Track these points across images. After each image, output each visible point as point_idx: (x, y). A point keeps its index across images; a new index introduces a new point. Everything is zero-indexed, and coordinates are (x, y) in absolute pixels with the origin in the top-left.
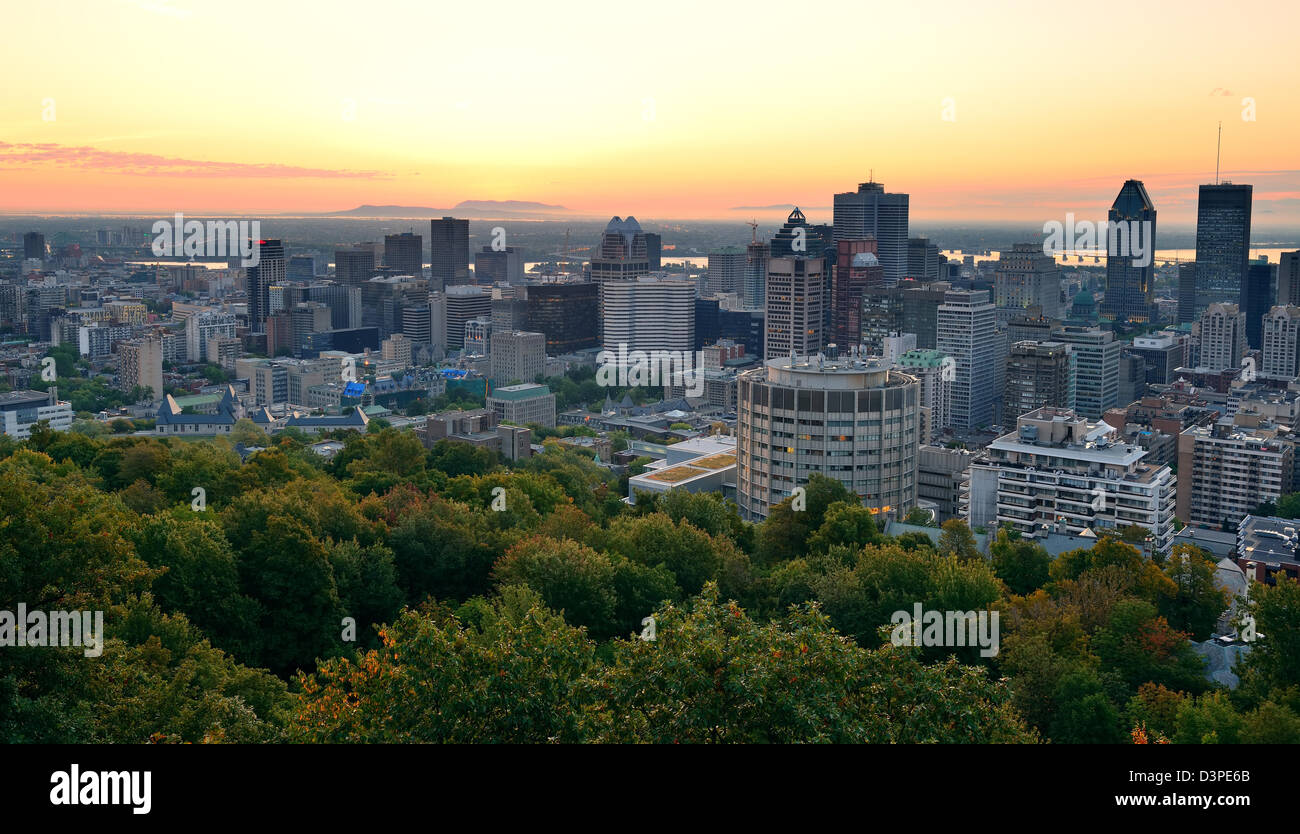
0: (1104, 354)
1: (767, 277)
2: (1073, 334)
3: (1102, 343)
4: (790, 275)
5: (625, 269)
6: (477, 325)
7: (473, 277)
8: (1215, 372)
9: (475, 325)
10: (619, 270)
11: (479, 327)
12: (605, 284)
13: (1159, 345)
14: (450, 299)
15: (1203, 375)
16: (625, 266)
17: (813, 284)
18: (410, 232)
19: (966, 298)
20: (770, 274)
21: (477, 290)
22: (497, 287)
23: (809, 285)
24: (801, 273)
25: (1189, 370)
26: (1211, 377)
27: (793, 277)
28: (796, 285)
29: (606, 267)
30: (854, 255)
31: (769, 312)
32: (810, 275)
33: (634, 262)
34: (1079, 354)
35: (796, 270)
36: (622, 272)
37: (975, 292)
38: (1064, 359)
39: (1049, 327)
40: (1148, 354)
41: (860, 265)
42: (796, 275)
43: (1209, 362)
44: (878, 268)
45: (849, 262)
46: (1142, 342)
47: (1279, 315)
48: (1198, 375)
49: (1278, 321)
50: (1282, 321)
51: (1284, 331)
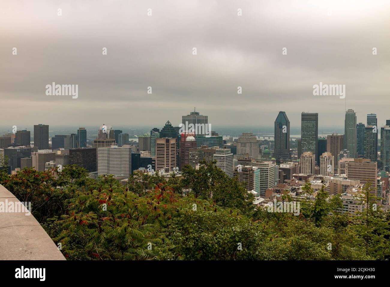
0: (269, 170)
1: (156, 145)
2: (259, 163)
3: (268, 166)
4: (164, 144)
5: (106, 143)
6: (50, 164)
7: (51, 146)
8: (306, 175)
9: (49, 164)
10: (104, 143)
11: (51, 165)
12: (99, 148)
13: (288, 166)
14: (40, 155)
15: (302, 176)
16: (106, 142)
17: (172, 148)
18: (25, 130)
19: (223, 152)
20: (158, 144)
21: (50, 151)
22: (59, 150)
23: (171, 148)
24: (168, 143)
25: (297, 175)
26: (304, 177)
27: (165, 145)
28: (166, 148)
29: (99, 142)
30: (187, 137)
31: (157, 157)
32: (171, 144)
33: (110, 140)
34: (260, 170)
35: (166, 143)
36: (105, 144)
37: (226, 149)
38: (252, 172)
39: (251, 161)
40: (284, 170)
41: (189, 141)
42: (166, 144)
43: (304, 172)
44: (195, 142)
45: (185, 139)
46: (283, 166)
47: (325, 156)
48: (300, 176)
49: (324, 158)
50: (325, 158)
51: (326, 161)
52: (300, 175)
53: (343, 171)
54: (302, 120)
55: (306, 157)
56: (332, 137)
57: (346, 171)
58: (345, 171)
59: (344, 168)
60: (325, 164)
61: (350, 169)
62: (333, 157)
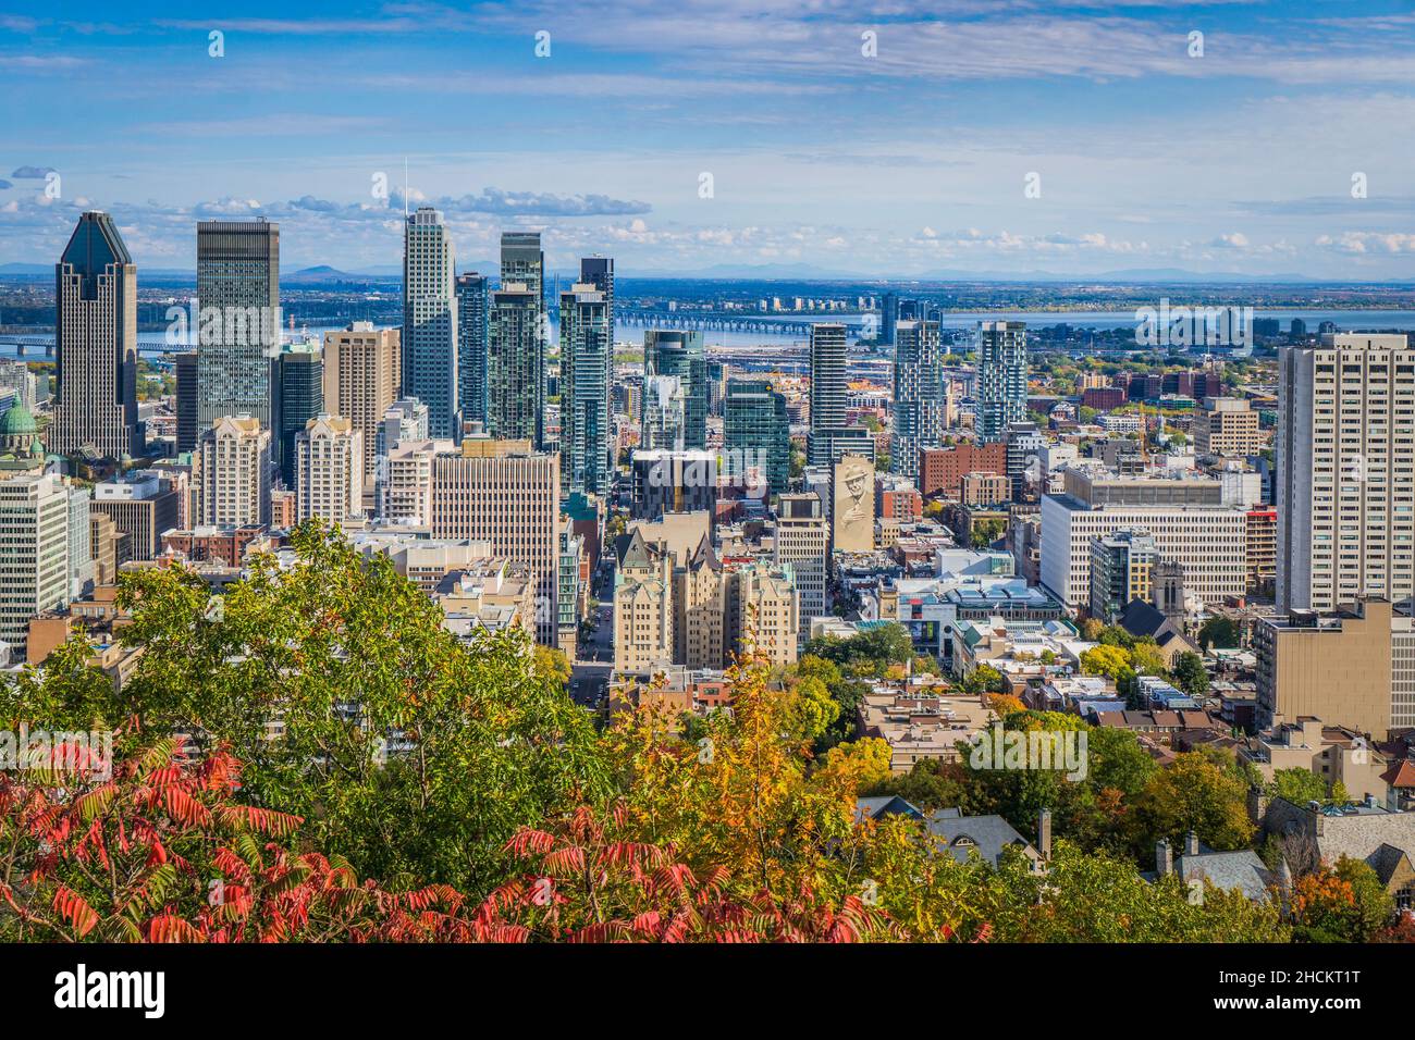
0: (38, 515)
3: (34, 497)
8: (226, 533)
15: (207, 539)
25: (185, 534)
26: (220, 542)
40: (116, 510)
43: (218, 517)
46: (108, 491)
47: (319, 432)
48: (200, 540)
49: (316, 443)
50: (322, 442)
51: (327, 456)
52: (201, 532)
53: (407, 500)
54: (199, 258)
55: (227, 442)
56: (347, 341)
57: (417, 501)
58: (413, 500)
59: (408, 485)
60: (322, 473)
61: (443, 491)
62: (359, 434)
